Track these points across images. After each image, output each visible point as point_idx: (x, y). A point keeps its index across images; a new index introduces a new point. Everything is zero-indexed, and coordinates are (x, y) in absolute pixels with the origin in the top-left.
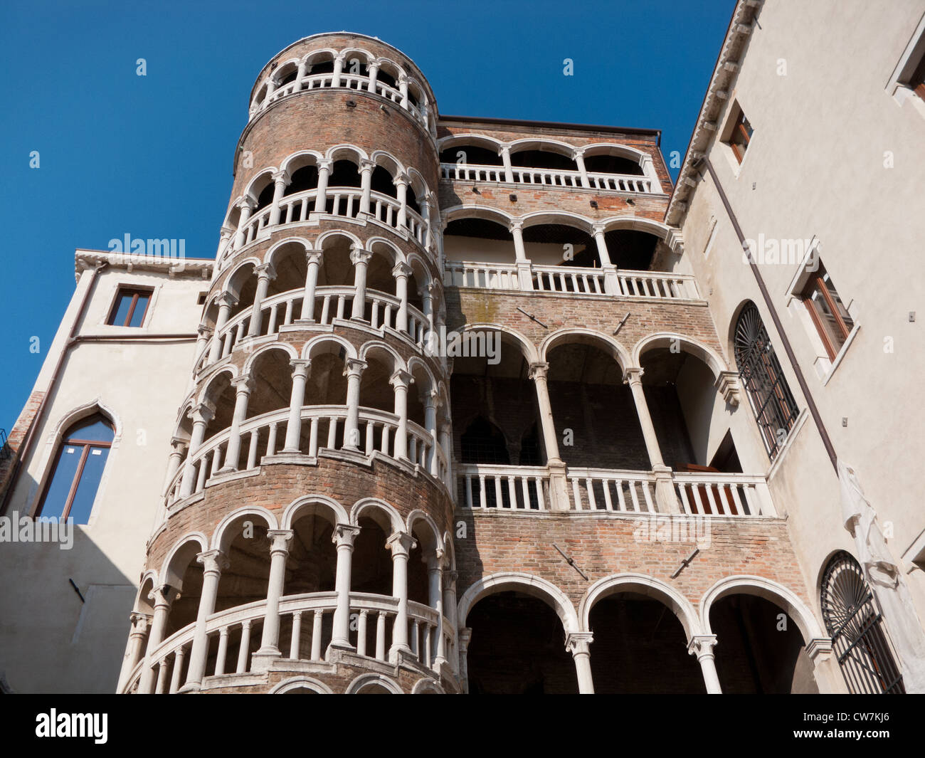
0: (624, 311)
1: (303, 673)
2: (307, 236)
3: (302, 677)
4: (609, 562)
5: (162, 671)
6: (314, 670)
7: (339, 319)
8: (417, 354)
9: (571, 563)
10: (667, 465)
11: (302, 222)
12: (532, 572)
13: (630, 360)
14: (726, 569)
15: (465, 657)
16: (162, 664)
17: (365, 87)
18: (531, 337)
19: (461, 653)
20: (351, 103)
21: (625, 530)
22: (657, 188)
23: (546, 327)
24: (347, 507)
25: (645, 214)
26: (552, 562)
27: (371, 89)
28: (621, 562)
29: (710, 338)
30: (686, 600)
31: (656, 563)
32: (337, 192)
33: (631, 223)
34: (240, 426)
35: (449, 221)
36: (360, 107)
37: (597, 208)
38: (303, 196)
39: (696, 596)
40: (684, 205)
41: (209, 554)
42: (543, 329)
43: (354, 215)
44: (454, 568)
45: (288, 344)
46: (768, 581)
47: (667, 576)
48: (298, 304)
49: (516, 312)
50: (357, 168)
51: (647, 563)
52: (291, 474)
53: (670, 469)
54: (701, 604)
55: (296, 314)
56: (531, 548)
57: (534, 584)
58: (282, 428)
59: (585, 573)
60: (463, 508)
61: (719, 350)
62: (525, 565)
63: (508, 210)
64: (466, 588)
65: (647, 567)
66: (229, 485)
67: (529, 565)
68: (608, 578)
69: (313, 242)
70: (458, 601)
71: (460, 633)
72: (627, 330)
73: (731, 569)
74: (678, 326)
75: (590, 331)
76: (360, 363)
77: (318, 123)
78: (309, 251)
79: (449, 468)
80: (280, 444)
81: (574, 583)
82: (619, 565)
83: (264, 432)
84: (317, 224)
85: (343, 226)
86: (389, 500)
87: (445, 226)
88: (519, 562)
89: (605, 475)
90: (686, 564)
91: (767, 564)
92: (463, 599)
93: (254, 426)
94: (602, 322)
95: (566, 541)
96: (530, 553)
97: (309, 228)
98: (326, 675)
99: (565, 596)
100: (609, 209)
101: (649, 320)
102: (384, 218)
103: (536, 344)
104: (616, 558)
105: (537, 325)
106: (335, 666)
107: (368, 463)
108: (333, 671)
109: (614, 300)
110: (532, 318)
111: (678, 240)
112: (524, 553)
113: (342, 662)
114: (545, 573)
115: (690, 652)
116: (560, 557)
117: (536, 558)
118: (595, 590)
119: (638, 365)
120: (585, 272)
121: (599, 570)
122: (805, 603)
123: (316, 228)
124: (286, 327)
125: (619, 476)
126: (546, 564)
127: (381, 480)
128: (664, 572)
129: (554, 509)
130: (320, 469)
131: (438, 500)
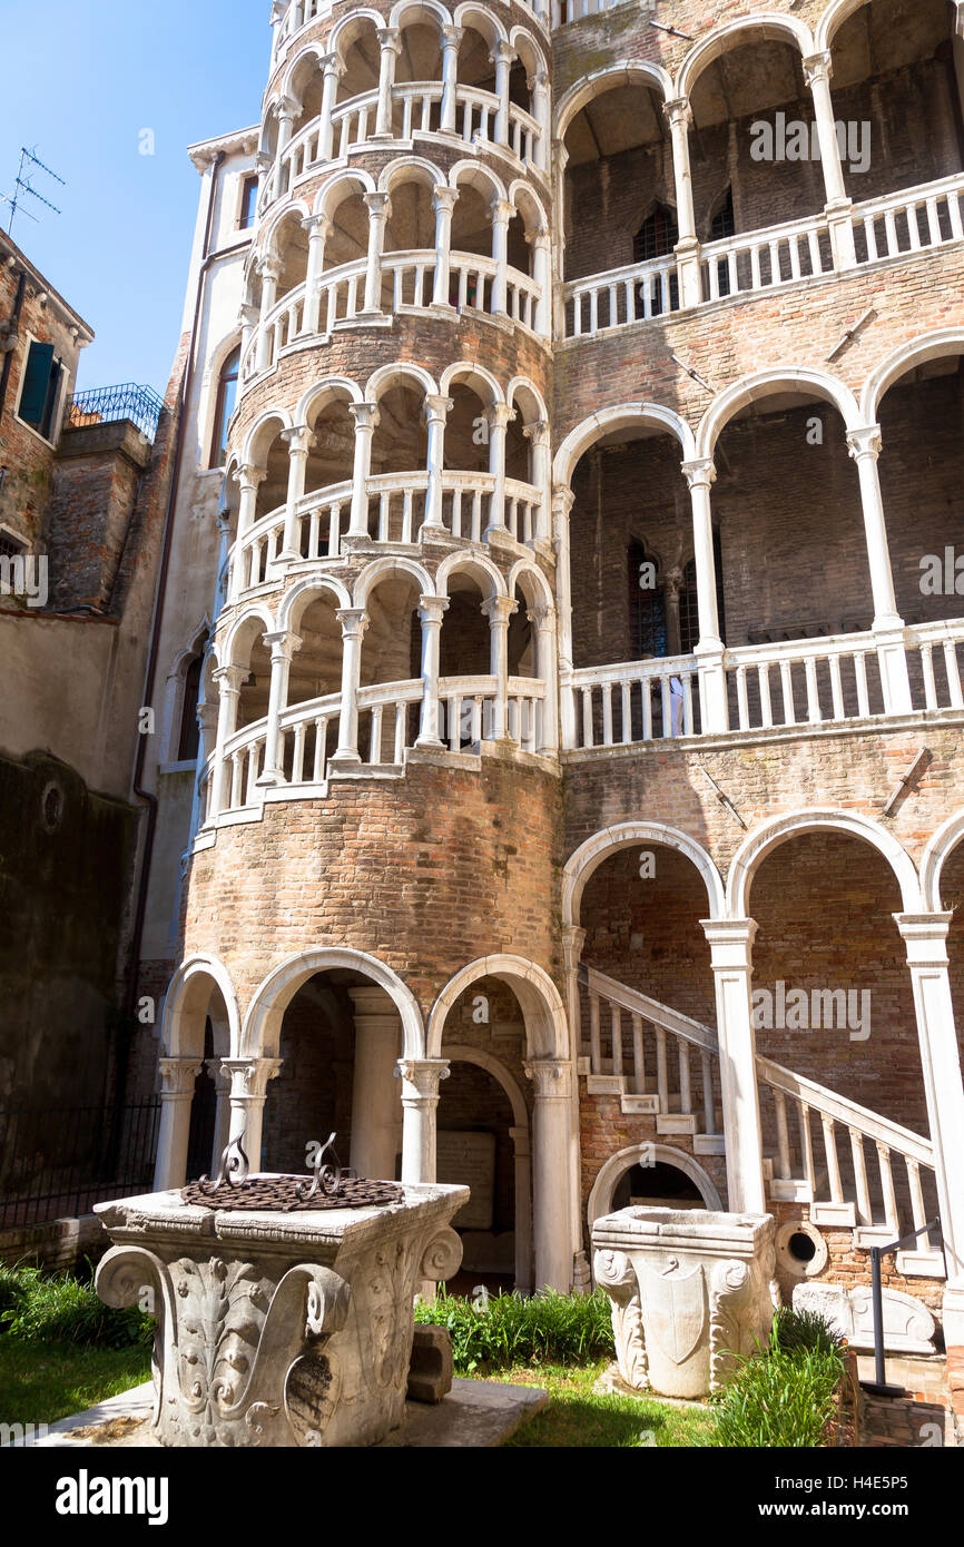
2: (321, 37)
3: (312, 576)
4: (744, 359)
6: (330, 566)
7: (359, 144)
8: (468, 156)
9: (693, 375)
10: (849, 196)
12: (643, 399)
13: (814, 43)
14: (910, 329)
18: (667, 63)
21: (771, 311)
23: (689, 39)
24: (363, 383)
26: (670, 379)
28: (759, 357)
30: (844, 386)
31: (809, 345)
34: (266, 318)
39: (859, 378)
42: (687, 44)
44: (543, 416)
45: (300, 201)
47: (821, 360)
49: (650, 31)
51: (795, 350)
52: (304, 361)
53: (852, 201)
54: (865, 387)
55: (314, 155)
56: (645, 368)
57: (646, 413)
59: (710, 384)
60: (567, 340)
62: (636, 392)
64: (565, 437)
65: (796, 354)
66: (254, 391)
67: (642, 391)
68: (740, 381)
69: (326, 43)
70: (554, 455)
73: (920, 326)
75: (755, 18)
76: (384, 197)
78: (323, 60)
80: (299, 327)
81: (695, 400)
82: (757, 363)
86: (418, 360)
88: (628, 389)
89: (757, 239)
90: (853, 336)
92: (559, 453)
93: (277, 314)
95: (690, 348)
96: (643, 375)
97: (324, 22)
99: (680, 419)
103: (671, 73)
104: (752, 354)
105: (677, 41)
106: (346, 558)
107: (390, 321)
108: (345, 563)
110: (671, 32)
112: (635, 377)
113: (356, 553)
114: (659, 396)
116: (680, 371)
117: (649, 380)
118: (722, 402)
119: (822, 48)
121: (726, 376)
125: (775, 235)
126: (660, 385)
127: (408, 339)
128: (818, 355)
129: (682, 308)
130: (334, 347)
131: (500, 343)
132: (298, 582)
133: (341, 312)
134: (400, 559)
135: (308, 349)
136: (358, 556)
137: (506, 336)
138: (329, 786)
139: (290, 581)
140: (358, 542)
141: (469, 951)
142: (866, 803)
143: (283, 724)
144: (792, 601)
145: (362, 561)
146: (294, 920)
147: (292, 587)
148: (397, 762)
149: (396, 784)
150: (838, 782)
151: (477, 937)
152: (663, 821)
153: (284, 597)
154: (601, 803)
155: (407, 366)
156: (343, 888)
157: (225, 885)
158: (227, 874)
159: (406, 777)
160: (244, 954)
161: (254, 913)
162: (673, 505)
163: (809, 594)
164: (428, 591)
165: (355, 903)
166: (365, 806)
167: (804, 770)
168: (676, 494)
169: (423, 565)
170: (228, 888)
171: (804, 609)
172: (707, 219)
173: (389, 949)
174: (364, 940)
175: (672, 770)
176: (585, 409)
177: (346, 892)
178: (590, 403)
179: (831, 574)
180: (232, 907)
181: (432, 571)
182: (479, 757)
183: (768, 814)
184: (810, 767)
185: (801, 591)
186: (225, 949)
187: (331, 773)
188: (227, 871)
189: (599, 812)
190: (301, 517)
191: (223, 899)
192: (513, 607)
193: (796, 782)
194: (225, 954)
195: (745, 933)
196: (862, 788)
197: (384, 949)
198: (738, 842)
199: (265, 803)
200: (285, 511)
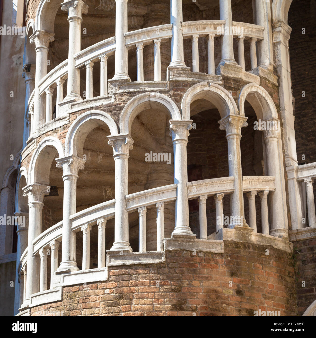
1: (91, 108)
3: (89, 112)
6: (101, 103)
98: (106, 105)
106: (113, 96)
108: (112, 101)
132: (79, 117)
134: (153, 94)
136: (121, 95)
138: (109, 271)
139: (73, 117)
140: (121, 84)
143: (74, 226)
145: (125, 98)
147: (75, 122)
148: (159, 250)
153: (70, 130)
159: (166, 261)
164: (176, 117)
166: (136, 285)
169: (170, 97)
181: (178, 101)
182: (222, 241)
187: (110, 261)
190: (79, 68)
192: (243, 122)
199: (63, 287)
200: (67, 64)
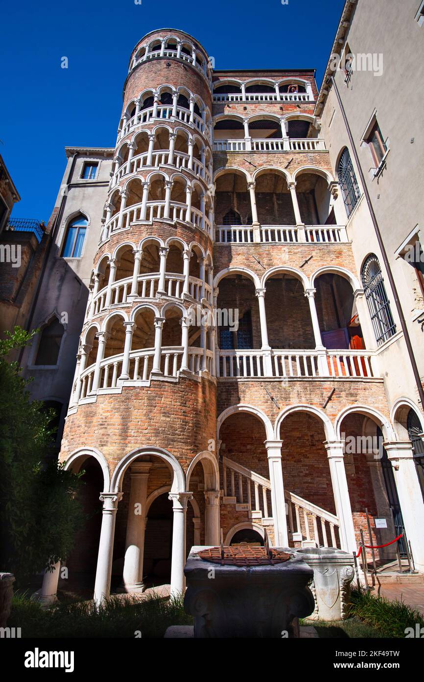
0: (290, 157)
1: (146, 302)
2: (149, 128)
3: (146, 303)
4: (274, 261)
5: (97, 303)
6: (150, 301)
7: (162, 165)
8: (196, 179)
9: (259, 263)
10: (303, 222)
11: (147, 123)
12: (244, 266)
13: (291, 179)
14: (323, 263)
15: (216, 298)
16: (97, 301)
17: (175, 56)
18: (249, 171)
19: (214, 297)
20: (168, 64)
21: (282, 249)
22: (312, 99)
23: (255, 167)
24: (164, 241)
25: (305, 111)
26: (252, 262)
27: (178, 56)
28: (280, 262)
29: (328, 167)
30: (305, 275)
31: (294, 262)
32: (162, 108)
33: (298, 116)
34: (123, 211)
35: (217, 121)
36: (172, 66)
37: (282, 110)
38: (147, 110)
39: (309, 274)
40: (322, 105)
41: (111, 261)
42: (255, 168)
43: (169, 118)
44: (212, 265)
45: (140, 176)
46: (341, 267)
47: (298, 266)
48: (145, 159)
49: (244, 161)
50: (171, 96)
51: (290, 262)
52: (143, 228)
53: (304, 224)
54: (311, 277)
55: (145, 163)
56: (244, 257)
57: (245, 271)
58: (139, 211)
59: (265, 266)
60: (217, 243)
61: (331, 172)
62: (241, 264)
63: (242, 114)
64: (218, 273)
66: (119, 234)
67: (243, 264)
68: (274, 268)
69: (151, 131)
70: (214, 277)
71: (214, 289)
72: (291, 166)
73: (325, 263)
74: (314, 162)
75: (274, 167)
76: (171, 183)
77: (154, 75)
78: (149, 135)
79: (212, 228)
80: (138, 217)
81: (260, 270)
82: (278, 263)
83: (132, 213)
84: (153, 122)
85: (164, 122)
86: (182, 238)
87: (215, 124)
88: (239, 262)
89: (276, 228)
90: (306, 262)
91: (341, 261)
92: (216, 277)
93: (128, 211)
94: (280, 163)
95: (258, 254)
96: (243, 259)
97: (150, 124)
98: (155, 303)
99: (256, 275)
100: (288, 110)
101: (301, 161)
102: (183, 119)
103: (251, 174)
104: (277, 260)
105: (252, 166)
106: (159, 299)
107: (173, 223)
108: (158, 301)
109: (286, 153)
110: (250, 163)
111: (319, 123)
112: (241, 259)
113: (162, 298)
114: (249, 266)
115: (305, 296)
116: (255, 260)
117: (245, 261)
118: (268, 273)
119: (294, 181)
120: (274, 141)
121: (270, 265)
122: (355, 276)
123: (153, 124)
124: (141, 168)
125: (282, 228)
126: (249, 263)
127: (179, 230)
128: (297, 265)
129: (254, 242)
130: (153, 226)
131: (204, 239)
132: (139, 305)
133: (155, 215)
135: (144, 225)
136: (162, 299)
137: (206, 237)
138: (151, 382)
139: (134, 304)
140: (162, 294)
141: (198, 449)
142: (317, 404)
143: (130, 357)
144: (274, 337)
145: (164, 301)
146: (135, 434)
147: (136, 306)
148: (174, 375)
149: (176, 383)
150: (308, 396)
151: (199, 444)
152: (253, 405)
153: (133, 309)
154: (231, 397)
155: (178, 238)
156: (156, 422)
157: (102, 418)
158: (104, 414)
159: (178, 381)
160: (112, 448)
161: (117, 431)
162: (236, 301)
163: (279, 335)
164: (185, 316)
165: (160, 429)
166: (164, 391)
167: (298, 391)
168: (237, 297)
169: (183, 306)
170: (104, 420)
171: (277, 340)
172: (247, 218)
173: (172, 448)
174: (164, 443)
175: (255, 388)
176: (224, 266)
177: (157, 424)
178: (226, 264)
179: (285, 330)
180: (106, 428)
182: (200, 377)
183: (287, 405)
184: (300, 391)
185: (276, 334)
186: (102, 445)
187: (151, 377)
188: (103, 412)
189: (230, 400)
190: (139, 282)
191: (101, 425)
193: (296, 395)
194: (102, 448)
195: (280, 445)
196: (316, 399)
197: (171, 448)
198: (278, 413)
199: (123, 387)
200: (132, 278)
